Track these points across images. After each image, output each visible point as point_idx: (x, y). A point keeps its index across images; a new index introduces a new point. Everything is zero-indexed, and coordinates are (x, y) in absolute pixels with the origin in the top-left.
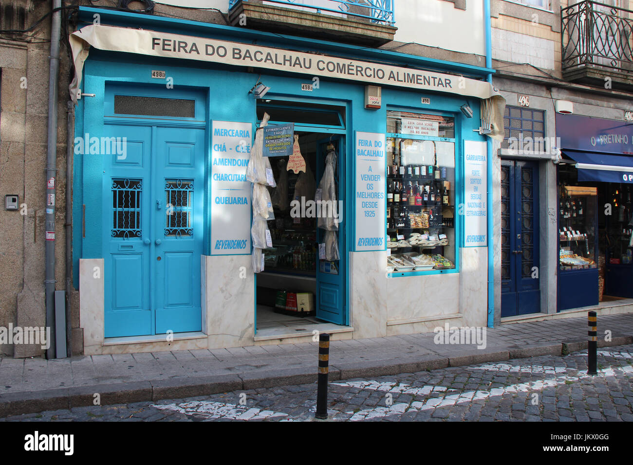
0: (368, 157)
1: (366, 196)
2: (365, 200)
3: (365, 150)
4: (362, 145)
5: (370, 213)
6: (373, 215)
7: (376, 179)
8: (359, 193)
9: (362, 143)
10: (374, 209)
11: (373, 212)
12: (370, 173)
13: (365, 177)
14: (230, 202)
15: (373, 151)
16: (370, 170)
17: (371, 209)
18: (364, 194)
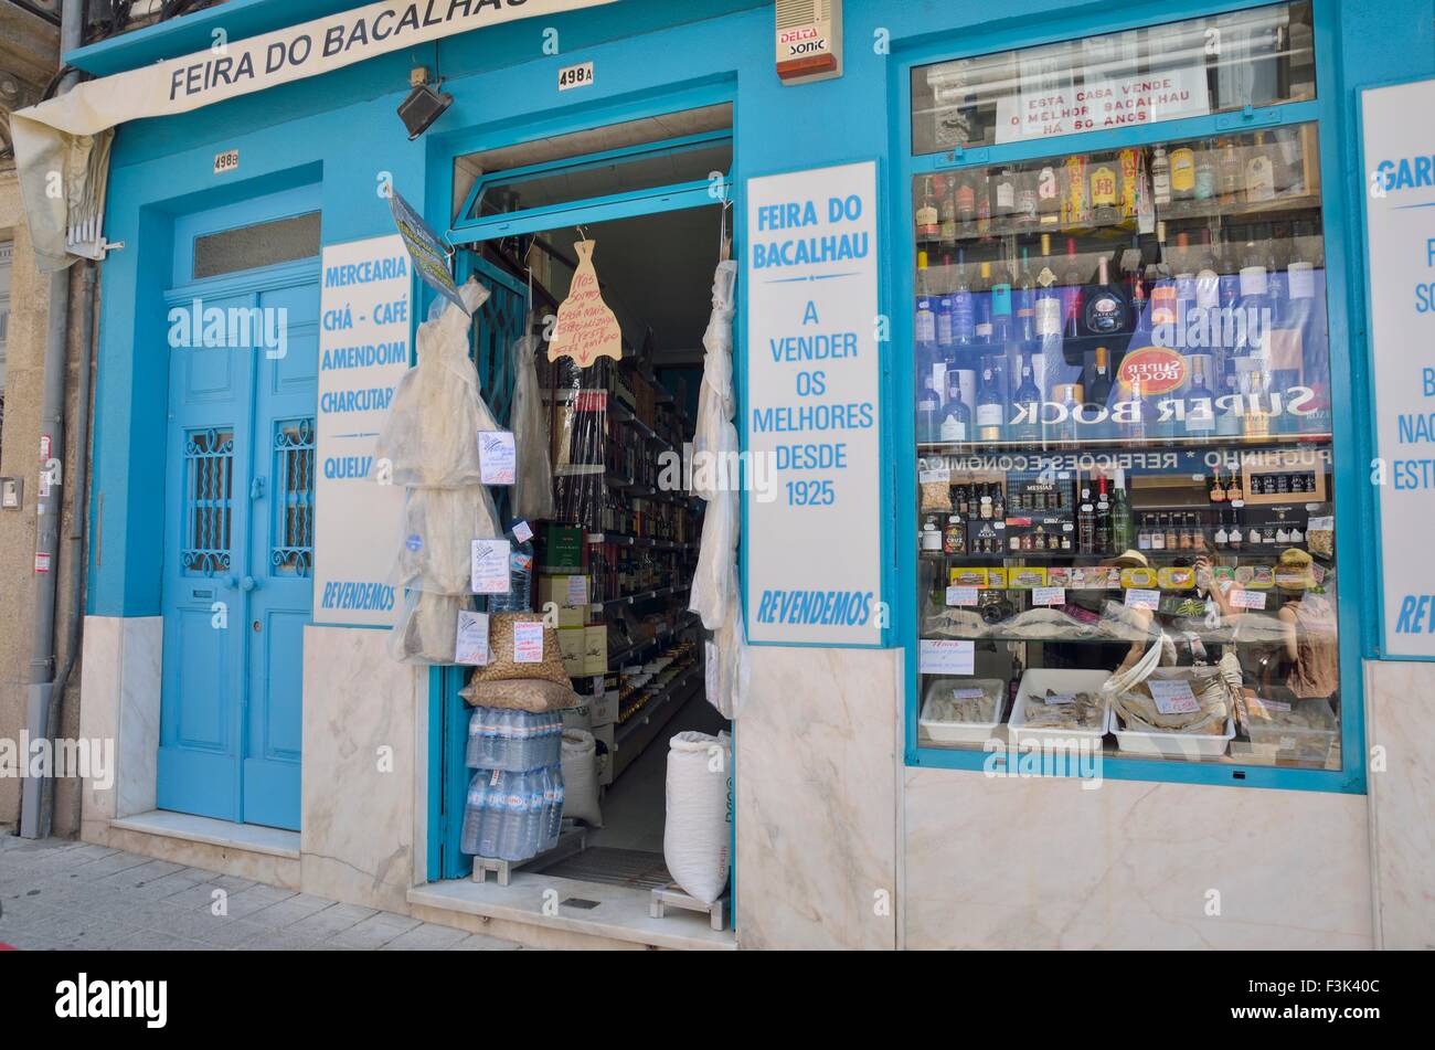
0: (805, 269)
1: (796, 423)
2: (789, 439)
3: (790, 243)
4: (773, 227)
5: (811, 491)
6: (828, 497)
7: (839, 351)
8: (763, 414)
9: (773, 217)
10: (832, 473)
11: (824, 486)
12: (810, 331)
13: (788, 349)
14: (360, 471)
15: (824, 240)
16: (811, 314)
17: (819, 475)
18: (784, 414)
